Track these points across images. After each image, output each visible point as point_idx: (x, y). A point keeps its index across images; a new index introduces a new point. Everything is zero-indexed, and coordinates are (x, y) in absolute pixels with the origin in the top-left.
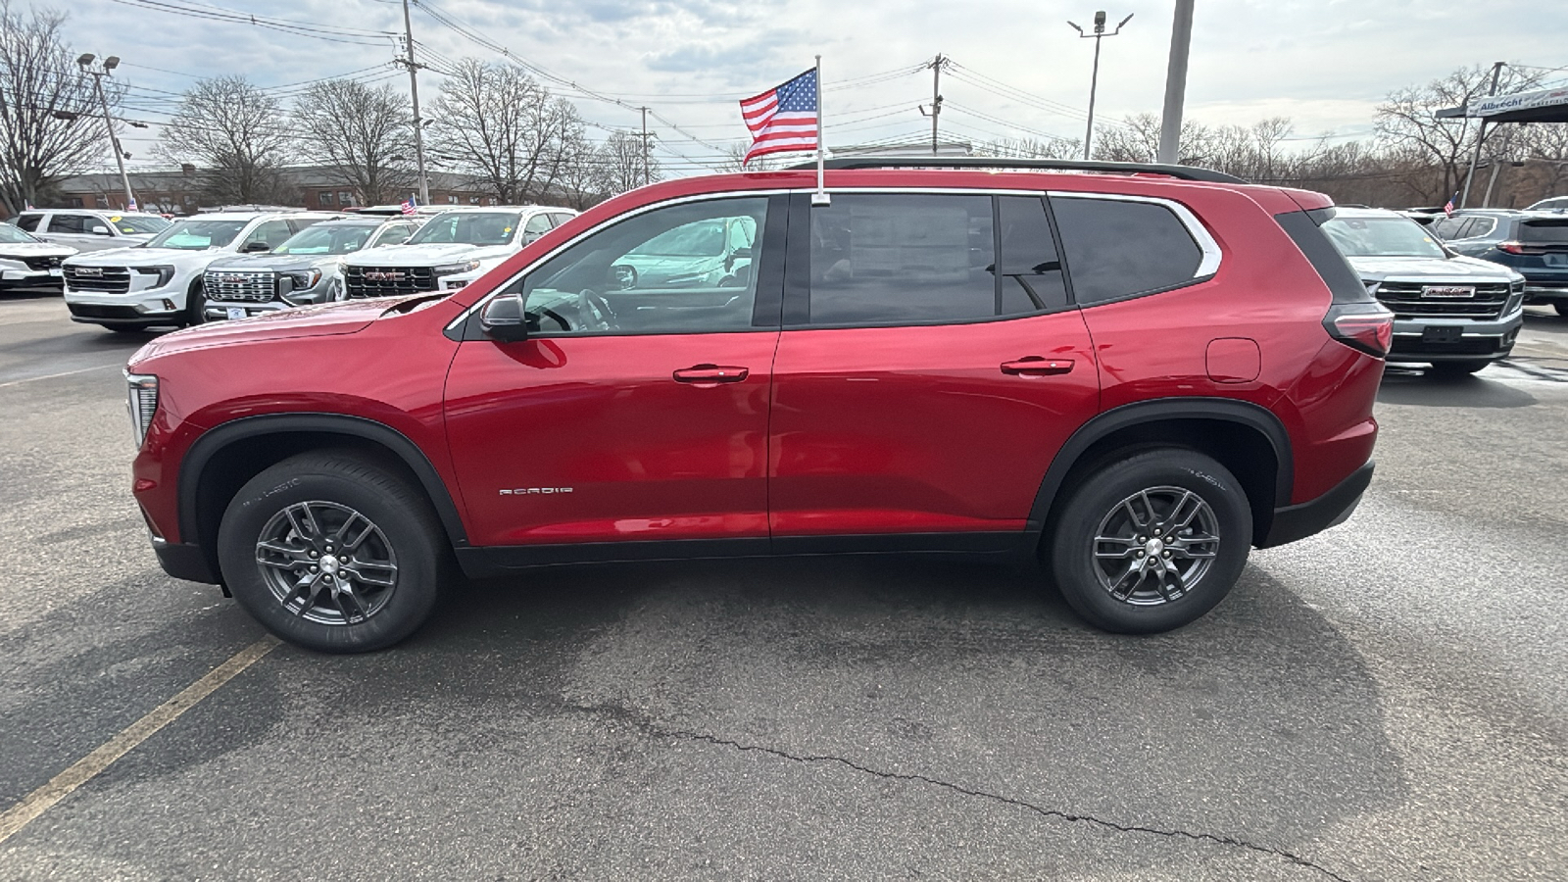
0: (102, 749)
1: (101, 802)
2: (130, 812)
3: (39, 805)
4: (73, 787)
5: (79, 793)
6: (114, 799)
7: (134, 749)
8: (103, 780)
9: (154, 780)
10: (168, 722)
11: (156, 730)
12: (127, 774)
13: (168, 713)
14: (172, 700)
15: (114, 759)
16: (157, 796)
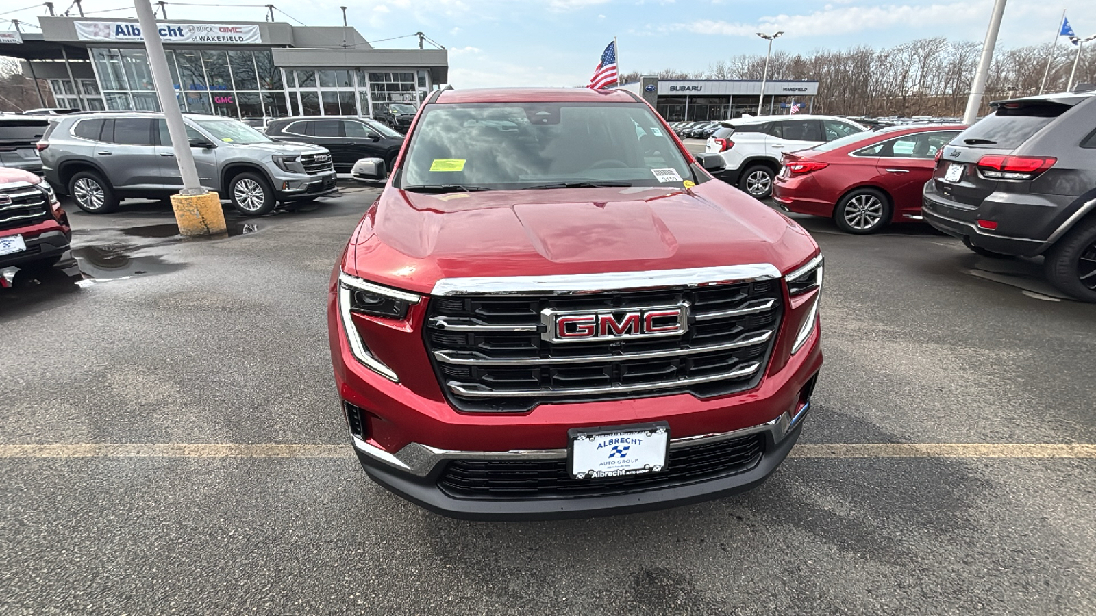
0: (883, 454)
1: (897, 431)
2: (888, 418)
3: (923, 447)
4: (905, 445)
5: (904, 441)
6: (889, 427)
7: (869, 443)
8: (890, 439)
9: (871, 423)
10: (845, 444)
11: (854, 445)
12: (880, 434)
13: (841, 449)
14: (833, 456)
15: (881, 445)
16: (874, 415)
